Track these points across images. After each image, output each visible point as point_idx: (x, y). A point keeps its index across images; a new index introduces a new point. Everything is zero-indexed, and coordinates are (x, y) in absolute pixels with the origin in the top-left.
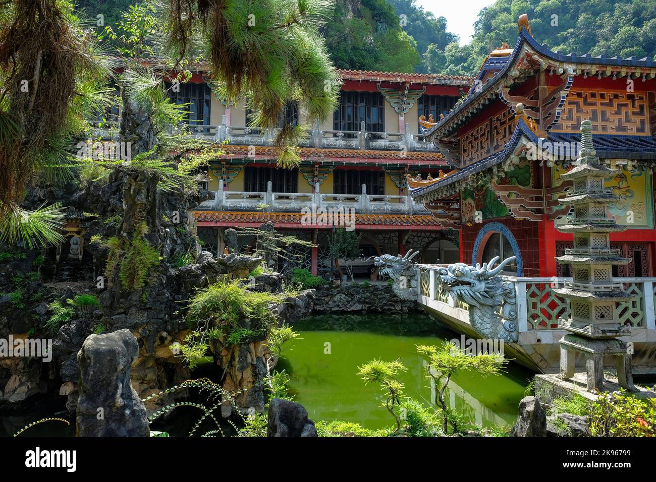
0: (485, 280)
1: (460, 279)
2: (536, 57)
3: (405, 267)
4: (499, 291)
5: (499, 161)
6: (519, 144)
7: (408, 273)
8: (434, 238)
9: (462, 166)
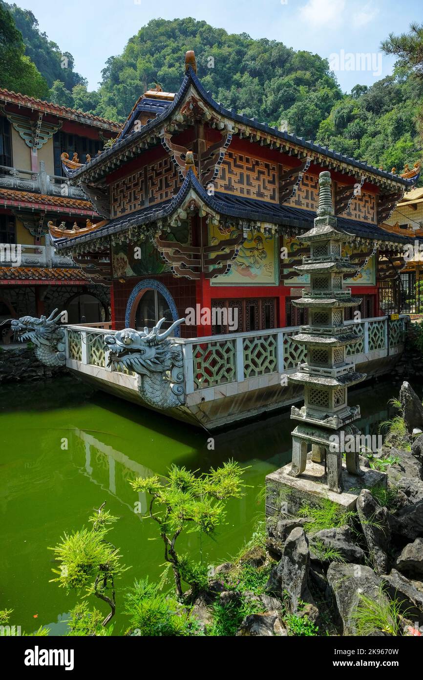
0: (155, 345)
1: (129, 347)
2: (201, 104)
3: (50, 330)
4: (169, 356)
5: (166, 214)
6: (188, 199)
7: (54, 336)
8: (76, 293)
9: (112, 216)
